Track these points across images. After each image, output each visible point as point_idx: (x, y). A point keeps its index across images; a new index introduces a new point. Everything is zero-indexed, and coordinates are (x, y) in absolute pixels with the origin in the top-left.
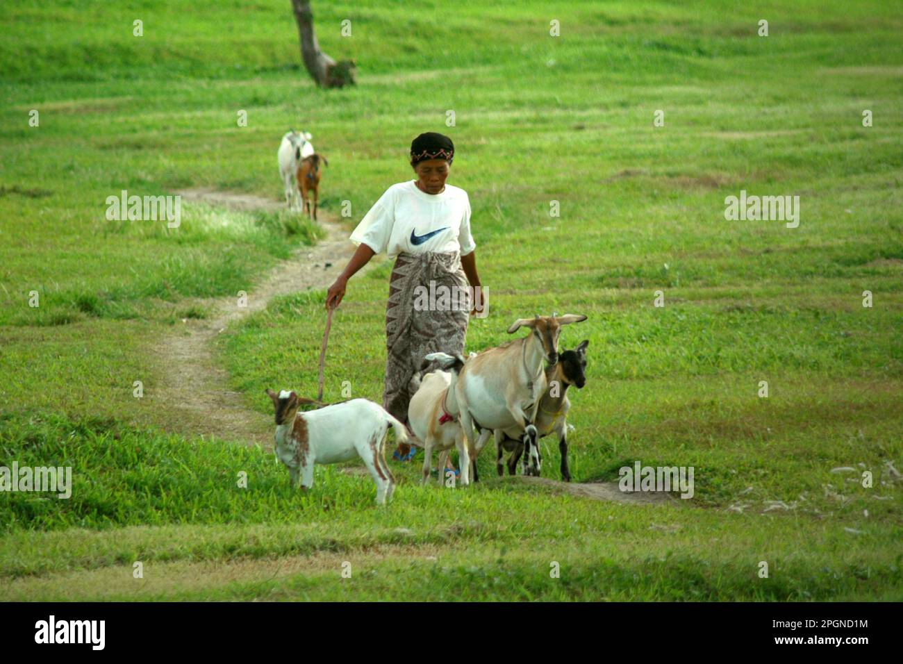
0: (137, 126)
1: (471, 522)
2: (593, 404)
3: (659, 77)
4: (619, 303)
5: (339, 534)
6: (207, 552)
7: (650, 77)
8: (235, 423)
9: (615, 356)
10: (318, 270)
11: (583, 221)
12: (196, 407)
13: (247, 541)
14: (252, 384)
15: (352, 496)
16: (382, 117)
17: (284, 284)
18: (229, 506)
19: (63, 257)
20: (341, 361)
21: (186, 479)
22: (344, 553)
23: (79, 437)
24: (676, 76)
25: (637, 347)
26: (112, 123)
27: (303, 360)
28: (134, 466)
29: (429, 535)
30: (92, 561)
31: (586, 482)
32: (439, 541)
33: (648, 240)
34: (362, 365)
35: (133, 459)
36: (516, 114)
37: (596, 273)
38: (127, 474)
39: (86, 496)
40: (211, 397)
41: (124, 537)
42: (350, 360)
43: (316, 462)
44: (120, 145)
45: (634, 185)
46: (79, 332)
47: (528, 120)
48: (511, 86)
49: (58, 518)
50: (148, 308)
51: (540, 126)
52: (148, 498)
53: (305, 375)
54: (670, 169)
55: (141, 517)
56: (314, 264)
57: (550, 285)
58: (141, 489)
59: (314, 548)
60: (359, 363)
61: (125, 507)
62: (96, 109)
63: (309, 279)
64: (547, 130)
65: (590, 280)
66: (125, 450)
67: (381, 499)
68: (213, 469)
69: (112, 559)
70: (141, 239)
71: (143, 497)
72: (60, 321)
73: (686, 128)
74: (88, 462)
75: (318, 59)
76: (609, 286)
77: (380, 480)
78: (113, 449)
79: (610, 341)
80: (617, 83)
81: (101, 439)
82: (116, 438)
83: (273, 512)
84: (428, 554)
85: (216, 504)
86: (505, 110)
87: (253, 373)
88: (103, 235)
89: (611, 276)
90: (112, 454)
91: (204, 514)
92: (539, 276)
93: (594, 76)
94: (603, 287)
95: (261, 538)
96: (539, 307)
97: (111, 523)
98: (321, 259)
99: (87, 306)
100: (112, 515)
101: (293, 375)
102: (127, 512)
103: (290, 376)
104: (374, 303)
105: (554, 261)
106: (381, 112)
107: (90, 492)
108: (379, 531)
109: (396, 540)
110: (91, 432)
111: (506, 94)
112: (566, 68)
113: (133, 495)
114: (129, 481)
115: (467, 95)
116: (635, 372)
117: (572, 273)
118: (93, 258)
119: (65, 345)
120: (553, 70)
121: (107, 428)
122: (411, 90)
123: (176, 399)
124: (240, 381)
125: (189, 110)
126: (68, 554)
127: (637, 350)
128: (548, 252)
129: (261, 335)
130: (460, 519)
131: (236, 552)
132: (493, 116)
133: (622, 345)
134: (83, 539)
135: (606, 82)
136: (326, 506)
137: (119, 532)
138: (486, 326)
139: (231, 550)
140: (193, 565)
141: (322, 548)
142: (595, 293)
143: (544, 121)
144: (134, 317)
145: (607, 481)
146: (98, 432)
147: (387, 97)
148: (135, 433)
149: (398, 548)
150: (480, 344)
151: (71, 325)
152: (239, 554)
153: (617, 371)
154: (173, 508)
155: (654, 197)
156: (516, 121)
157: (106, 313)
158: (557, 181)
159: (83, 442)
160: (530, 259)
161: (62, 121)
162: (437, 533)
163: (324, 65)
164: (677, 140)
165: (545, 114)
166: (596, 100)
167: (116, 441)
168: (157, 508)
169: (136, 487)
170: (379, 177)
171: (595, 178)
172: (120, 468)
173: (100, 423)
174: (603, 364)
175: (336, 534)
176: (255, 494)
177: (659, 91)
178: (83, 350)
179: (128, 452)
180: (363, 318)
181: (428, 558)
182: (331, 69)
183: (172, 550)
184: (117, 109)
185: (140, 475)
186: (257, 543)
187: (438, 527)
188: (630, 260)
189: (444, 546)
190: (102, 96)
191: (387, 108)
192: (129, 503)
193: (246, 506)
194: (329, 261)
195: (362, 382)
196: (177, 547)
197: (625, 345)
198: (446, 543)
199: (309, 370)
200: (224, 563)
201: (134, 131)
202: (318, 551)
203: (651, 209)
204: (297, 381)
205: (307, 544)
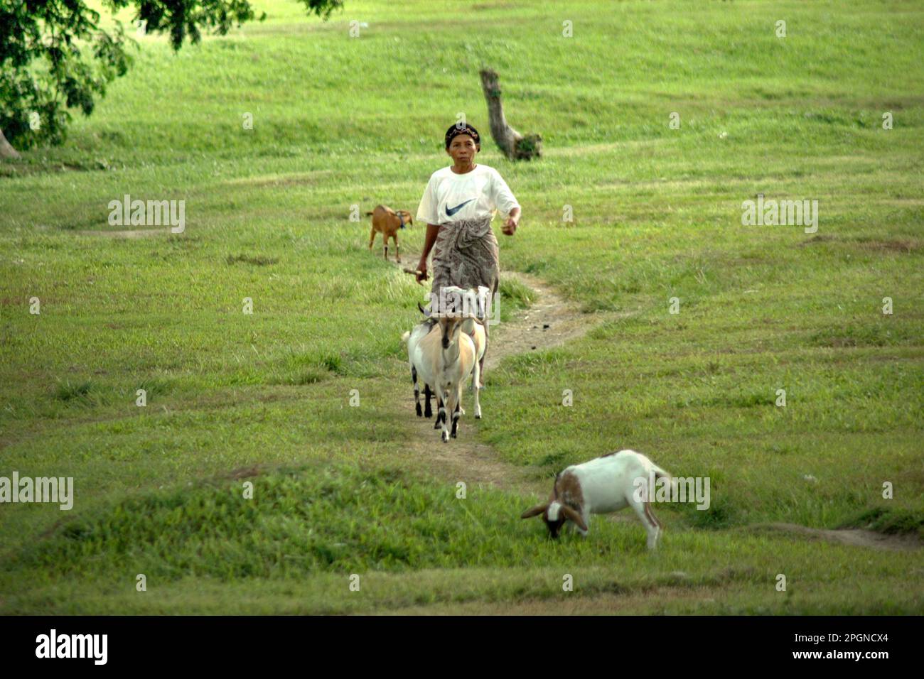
0: (340, 198)
1: (742, 566)
2: (830, 456)
3: (827, 148)
4: (836, 361)
5: (619, 577)
6: (499, 593)
7: (819, 148)
8: (492, 474)
9: (844, 411)
10: (538, 331)
11: (782, 284)
12: (452, 459)
13: (535, 583)
14: (501, 438)
15: (625, 542)
16: (570, 188)
17: (509, 344)
18: (511, 550)
19: (302, 320)
20: (583, 417)
21: (471, 527)
22: (625, 595)
23: (370, 487)
24: (845, 148)
25: (864, 402)
26: (315, 194)
27: (547, 415)
28: (421, 513)
29: (704, 578)
30: (394, 602)
31: (838, 528)
32: (713, 584)
33: (853, 302)
34: (603, 420)
35: (421, 507)
36: (697, 184)
37: (809, 333)
38: (416, 521)
39: (379, 542)
40: (464, 450)
41: (421, 579)
42: (591, 415)
43: (592, 512)
44: (327, 216)
45: (826, 250)
46: (331, 390)
47: (709, 189)
48: (688, 157)
49: (355, 562)
50: (389, 367)
51: (721, 195)
52: (436, 543)
53: (552, 430)
54: (858, 234)
55: (432, 561)
56: (533, 325)
57: (766, 345)
58: (429, 535)
59: (597, 590)
60: (601, 418)
61: (416, 552)
62: (298, 182)
63: (531, 339)
64: (729, 199)
65: (804, 339)
66: (413, 499)
67: (652, 544)
68: (494, 517)
69: (412, 600)
70: (367, 304)
71: (431, 543)
72: (310, 380)
73: (863, 196)
74: (380, 510)
75: (506, 133)
76: (825, 345)
77: (650, 527)
78: (403, 497)
79: (837, 397)
80: (788, 153)
81: (391, 489)
82: (405, 487)
83: (554, 557)
84: (705, 596)
85: (499, 549)
86: (684, 180)
87: (501, 428)
88: (331, 300)
89: (824, 336)
90: (402, 503)
91: (489, 558)
92: (754, 335)
93: (766, 147)
94: (817, 346)
95: (548, 581)
96: (760, 365)
97: (403, 566)
98: (538, 321)
99: (332, 366)
100: (404, 558)
101: (540, 430)
102: (418, 556)
103: (537, 430)
104: (601, 362)
105: (765, 322)
106: (568, 183)
107: (383, 538)
108: (657, 574)
109: (673, 583)
110: (382, 482)
111: (684, 165)
112: (738, 140)
113: (423, 541)
114: (418, 527)
115: (648, 165)
116: (865, 426)
117: (786, 333)
118: (330, 320)
119: (321, 402)
120: (726, 142)
121: (396, 477)
122: (593, 162)
123: (433, 452)
124: (489, 435)
125: (387, 182)
126: (370, 595)
127: (864, 405)
128: (757, 314)
129: (503, 392)
130: (731, 563)
131: (525, 595)
132: (675, 185)
133: (848, 400)
134: (383, 581)
135: (776, 153)
136: (601, 551)
137: (416, 575)
138: (714, 383)
139: (521, 592)
140: (486, 606)
141: (605, 590)
142: (811, 352)
143: (724, 190)
144: (376, 376)
145: (857, 528)
146: (388, 482)
147: (571, 169)
148: (421, 483)
149: (675, 590)
150: (714, 399)
151: (322, 384)
152: (528, 596)
153: (848, 426)
154: (460, 553)
155: (847, 261)
156: (698, 191)
157: (350, 372)
158: (751, 247)
159: (374, 491)
160: (742, 320)
161: (268, 193)
162: (711, 577)
163: (511, 139)
164: (856, 207)
165: (723, 184)
166: (771, 170)
167: (404, 490)
168: (447, 553)
169: (425, 533)
170: (579, 243)
171: (787, 243)
172: (410, 515)
173: (388, 474)
174: (833, 419)
175: (617, 577)
176: (536, 540)
177: (830, 160)
178: (339, 406)
179: (417, 500)
180: (594, 376)
181: (705, 600)
182: (518, 142)
183: (466, 591)
184: (318, 182)
185: (428, 522)
186: (545, 585)
187: (711, 571)
188: (838, 320)
189: (718, 589)
190: (302, 170)
191: (573, 179)
192: (420, 548)
193: (528, 552)
194: (546, 323)
195: (605, 436)
196: (471, 589)
197: (851, 400)
198: (719, 585)
199: (555, 424)
200: (514, 604)
201: (337, 202)
202: (601, 593)
203: (847, 272)
204: (544, 435)
205: (590, 587)
